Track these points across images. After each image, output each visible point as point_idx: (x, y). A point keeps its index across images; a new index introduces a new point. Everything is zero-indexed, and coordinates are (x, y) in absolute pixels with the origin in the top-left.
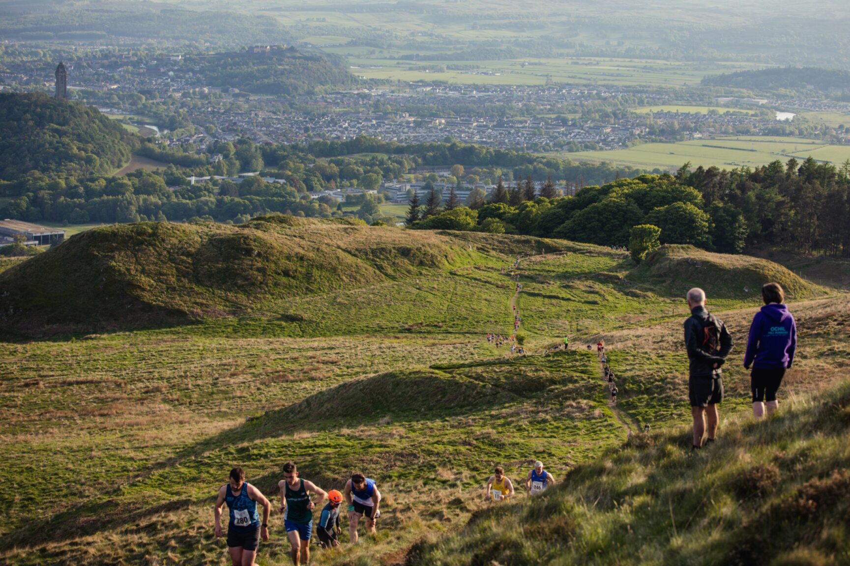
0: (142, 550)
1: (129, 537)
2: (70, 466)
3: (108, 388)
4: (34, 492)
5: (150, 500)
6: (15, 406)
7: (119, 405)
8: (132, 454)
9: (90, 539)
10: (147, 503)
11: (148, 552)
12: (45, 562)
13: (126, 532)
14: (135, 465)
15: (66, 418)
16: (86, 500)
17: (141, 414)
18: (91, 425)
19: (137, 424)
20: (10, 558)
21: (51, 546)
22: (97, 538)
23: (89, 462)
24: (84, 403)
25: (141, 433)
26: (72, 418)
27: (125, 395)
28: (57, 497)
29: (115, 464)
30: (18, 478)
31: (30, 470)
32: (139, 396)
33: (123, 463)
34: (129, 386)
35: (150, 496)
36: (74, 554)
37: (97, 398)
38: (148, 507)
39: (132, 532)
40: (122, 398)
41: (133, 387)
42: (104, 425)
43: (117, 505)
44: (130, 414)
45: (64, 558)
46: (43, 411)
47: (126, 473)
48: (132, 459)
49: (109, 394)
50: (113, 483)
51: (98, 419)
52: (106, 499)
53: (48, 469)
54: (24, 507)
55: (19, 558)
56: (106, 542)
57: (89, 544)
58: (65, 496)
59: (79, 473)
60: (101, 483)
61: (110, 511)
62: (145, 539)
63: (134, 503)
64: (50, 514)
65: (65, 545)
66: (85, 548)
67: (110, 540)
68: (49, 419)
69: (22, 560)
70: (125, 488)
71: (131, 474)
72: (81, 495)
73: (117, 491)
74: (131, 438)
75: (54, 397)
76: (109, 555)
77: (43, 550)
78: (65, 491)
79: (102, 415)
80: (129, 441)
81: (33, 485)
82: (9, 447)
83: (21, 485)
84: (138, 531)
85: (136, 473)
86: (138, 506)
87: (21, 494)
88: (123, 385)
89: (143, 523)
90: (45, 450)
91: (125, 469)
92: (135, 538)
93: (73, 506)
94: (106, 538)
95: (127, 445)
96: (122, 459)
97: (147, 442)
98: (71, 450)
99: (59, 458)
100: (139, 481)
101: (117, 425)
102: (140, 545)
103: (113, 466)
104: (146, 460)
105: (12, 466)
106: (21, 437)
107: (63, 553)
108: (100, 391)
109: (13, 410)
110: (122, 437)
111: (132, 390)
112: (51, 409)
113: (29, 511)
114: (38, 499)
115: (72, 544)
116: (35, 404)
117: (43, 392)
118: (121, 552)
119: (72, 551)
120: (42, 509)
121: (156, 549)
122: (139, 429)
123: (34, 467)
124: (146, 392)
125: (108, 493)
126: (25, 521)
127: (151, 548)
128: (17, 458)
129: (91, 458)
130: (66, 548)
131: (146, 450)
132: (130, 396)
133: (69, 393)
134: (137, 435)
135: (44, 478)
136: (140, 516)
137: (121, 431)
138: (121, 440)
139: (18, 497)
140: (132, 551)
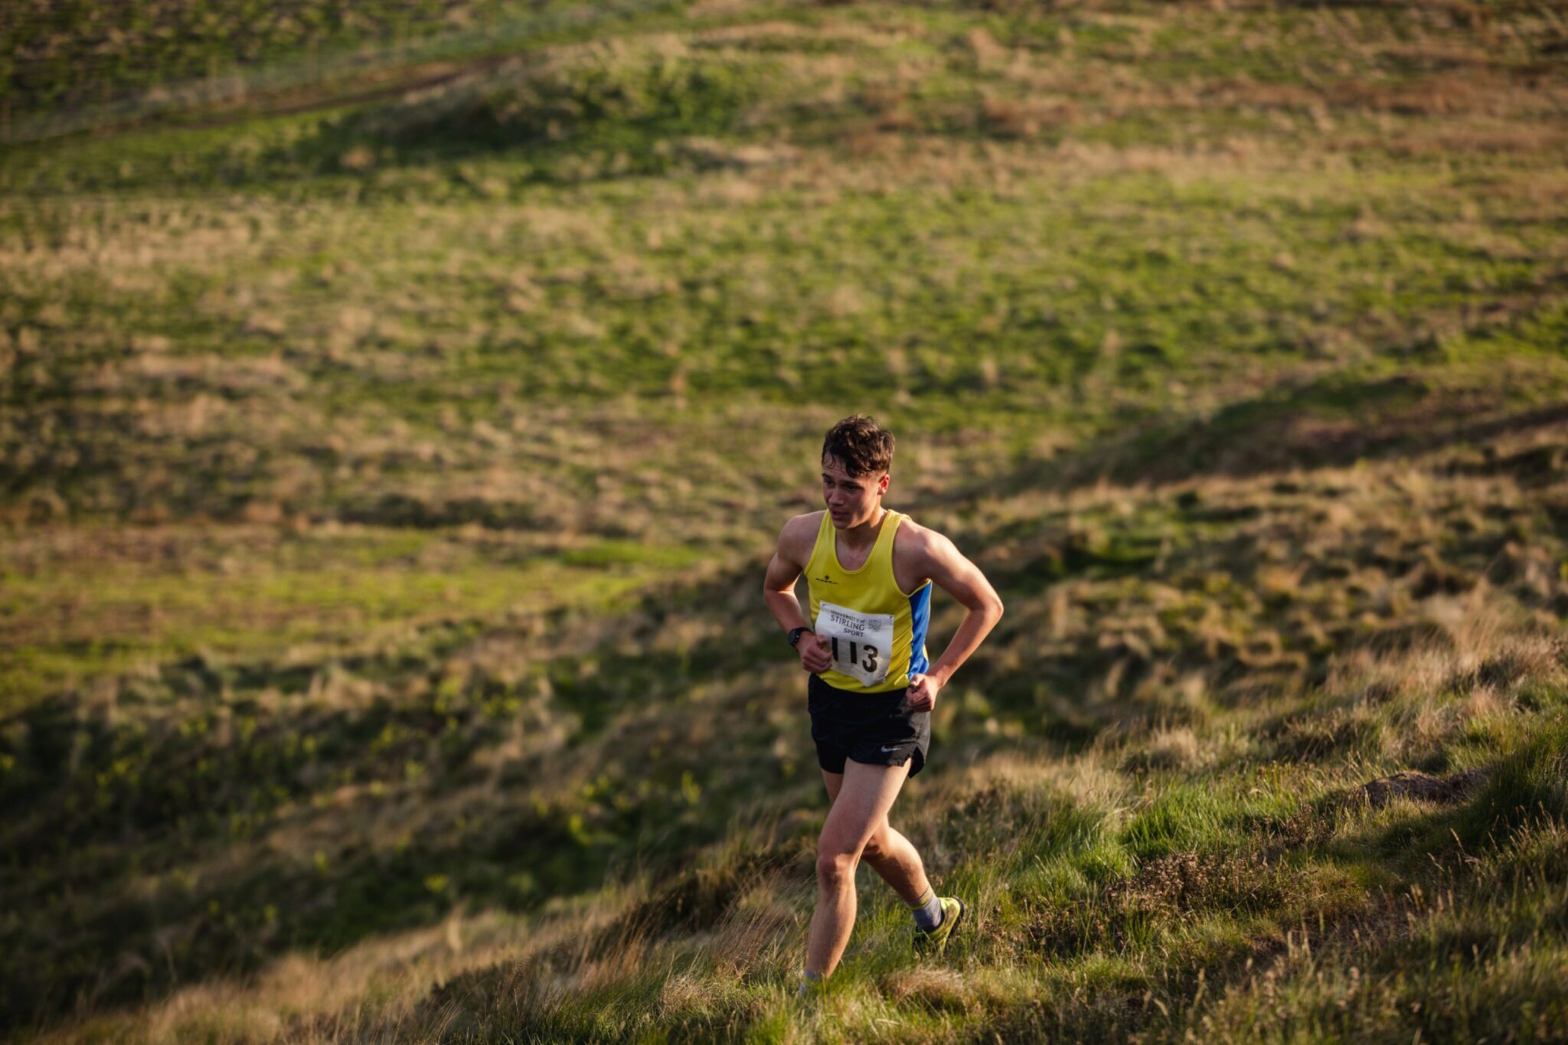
0: (1497, 527)
1: (1461, 485)
2: (1287, 259)
3: (1428, 27)
4: (1165, 330)
5: (1528, 387)
6: (1129, 60)
7: (1455, 80)
8: (1484, 239)
9: (1334, 478)
10: (1516, 394)
11: (1514, 536)
12: (1192, 535)
13: (1452, 469)
14: (1490, 274)
15: (1287, 108)
16: (1323, 368)
17: (1525, 116)
18: (1363, 137)
19: (1510, 147)
20: (1086, 513)
21: (1215, 490)
22: (1359, 477)
23: (1346, 253)
24: (1345, 68)
25: (1517, 176)
26: (1305, 111)
27: (1479, 54)
28: (1237, 350)
29: (1427, 264)
30: (1118, 281)
31: (1157, 259)
32: (1525, 60)
33: (1453, 265)
34: (1496, 27)
35: (1529, 375)
36: (1284, 518)
37: (1390, 56)
38: (1518, 408)
39: (1470, 470)
40: (1468, 63)
41: (1507, 29)
42: (1401, 143)
43: (1420, 391)
44: (1491, 113)
45: (1249, 527)
46: (1214, 81)
47: (1458, 297)
48: (1481, 255)
49: (1427, 45)
50: (1414, 323)
51: (1387, 123)
52: (1388, 369)
53: (1218, 264)
54: (1128, 373)
55: (1112, 516)
56: (1384, 492)
57: (1332, 493)
58: (1261, 350)
59: (1309, 283)
60: (1377, 322)
61: (1402, 407)
62: (1510, 494)
63: (1476, 392)
64: (1207, 404)
65: (1257, 491)
66: (1316, 504)
67: (1398, 489)
68: (1232, 110)
69: (1120, 524)
70: (1452, 340)
71: (1474, 301)
72: (1312, 350)
73: (1427, 350)
74: (1484, 188)
75: (1252, 41)
76: (1391, 534)
77: (1188, 501)
78: (1261, 335)
79: (1401, 111)
80: (1480, 199)
81: (1165, 309)
82: (1100, 185)
83: (1125, 305)
84: (1490, 468)
85: (1490, 300)
86: (1487, 400)
87: (1122, 330)
88: (1476, 21)
89: (1506, 447)
90: (1212, 203)
91: (1457, 285)
92: (1480, 489)
93: (1285, 383)
94: (1389, 481)
95: (1471, 210)
96: (1450, 250)
97: (1535, 205)
98: (1293, 209)
99: (1253, 233)
100: (1499, 326)
101: (1447, 144)
102: (1495, 512)
103: (1420, 273)
104: (1528, 261)
105: (1104, 241)
106: (1139, 157)
107: (1249, 513)
108: (1402, 35)
109: (1123, 72)
110: (1458, 184)
111: (1503, 38)
112: (1242, 76)
113: (1144, 387)
114: (1175, 352)
115: (1282, 489)
116: (1193, 57)
117: (1221, 23)
118: (1429, 527)
119: (1276, 510)
120: (1184, 382)
121: (1542, 530)
122: (1512, 165)
123: (1172, 250)
124: (1550, 49)
125: (1397, 353)
126: (1126, 414)
127: (1525, 523)
128: (1123, 220)
129: (1354, 239)
130: (1262, 499)
131: (1529, 232)
132: (1498, 58)
133: (1303, 30)
134: (1506, 181)
135: (1199, 289)
136: (1493, 430)
137: (1455, 165)
138: (1452, 193)
139: (1112, 341)
140: (1464, 527)
